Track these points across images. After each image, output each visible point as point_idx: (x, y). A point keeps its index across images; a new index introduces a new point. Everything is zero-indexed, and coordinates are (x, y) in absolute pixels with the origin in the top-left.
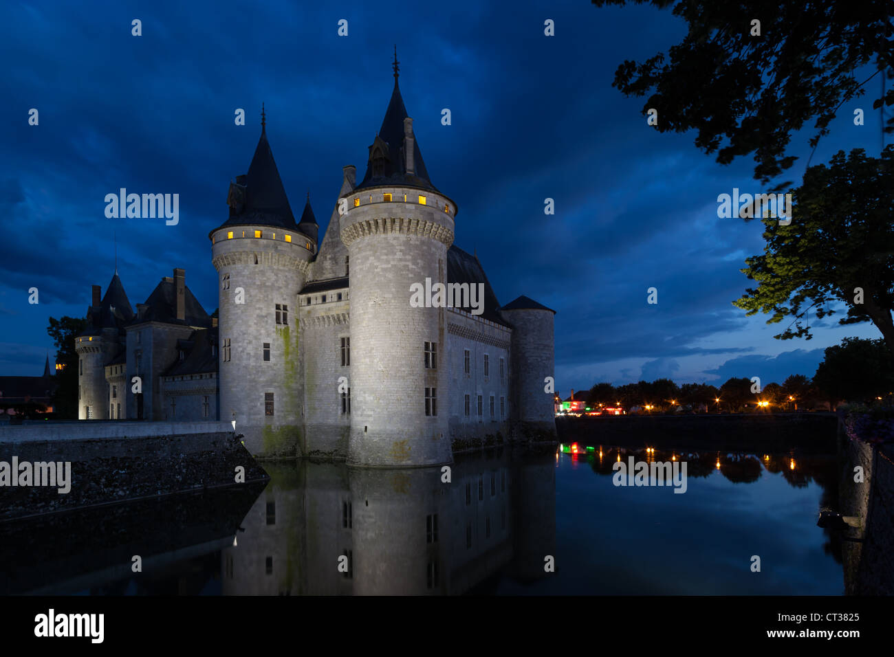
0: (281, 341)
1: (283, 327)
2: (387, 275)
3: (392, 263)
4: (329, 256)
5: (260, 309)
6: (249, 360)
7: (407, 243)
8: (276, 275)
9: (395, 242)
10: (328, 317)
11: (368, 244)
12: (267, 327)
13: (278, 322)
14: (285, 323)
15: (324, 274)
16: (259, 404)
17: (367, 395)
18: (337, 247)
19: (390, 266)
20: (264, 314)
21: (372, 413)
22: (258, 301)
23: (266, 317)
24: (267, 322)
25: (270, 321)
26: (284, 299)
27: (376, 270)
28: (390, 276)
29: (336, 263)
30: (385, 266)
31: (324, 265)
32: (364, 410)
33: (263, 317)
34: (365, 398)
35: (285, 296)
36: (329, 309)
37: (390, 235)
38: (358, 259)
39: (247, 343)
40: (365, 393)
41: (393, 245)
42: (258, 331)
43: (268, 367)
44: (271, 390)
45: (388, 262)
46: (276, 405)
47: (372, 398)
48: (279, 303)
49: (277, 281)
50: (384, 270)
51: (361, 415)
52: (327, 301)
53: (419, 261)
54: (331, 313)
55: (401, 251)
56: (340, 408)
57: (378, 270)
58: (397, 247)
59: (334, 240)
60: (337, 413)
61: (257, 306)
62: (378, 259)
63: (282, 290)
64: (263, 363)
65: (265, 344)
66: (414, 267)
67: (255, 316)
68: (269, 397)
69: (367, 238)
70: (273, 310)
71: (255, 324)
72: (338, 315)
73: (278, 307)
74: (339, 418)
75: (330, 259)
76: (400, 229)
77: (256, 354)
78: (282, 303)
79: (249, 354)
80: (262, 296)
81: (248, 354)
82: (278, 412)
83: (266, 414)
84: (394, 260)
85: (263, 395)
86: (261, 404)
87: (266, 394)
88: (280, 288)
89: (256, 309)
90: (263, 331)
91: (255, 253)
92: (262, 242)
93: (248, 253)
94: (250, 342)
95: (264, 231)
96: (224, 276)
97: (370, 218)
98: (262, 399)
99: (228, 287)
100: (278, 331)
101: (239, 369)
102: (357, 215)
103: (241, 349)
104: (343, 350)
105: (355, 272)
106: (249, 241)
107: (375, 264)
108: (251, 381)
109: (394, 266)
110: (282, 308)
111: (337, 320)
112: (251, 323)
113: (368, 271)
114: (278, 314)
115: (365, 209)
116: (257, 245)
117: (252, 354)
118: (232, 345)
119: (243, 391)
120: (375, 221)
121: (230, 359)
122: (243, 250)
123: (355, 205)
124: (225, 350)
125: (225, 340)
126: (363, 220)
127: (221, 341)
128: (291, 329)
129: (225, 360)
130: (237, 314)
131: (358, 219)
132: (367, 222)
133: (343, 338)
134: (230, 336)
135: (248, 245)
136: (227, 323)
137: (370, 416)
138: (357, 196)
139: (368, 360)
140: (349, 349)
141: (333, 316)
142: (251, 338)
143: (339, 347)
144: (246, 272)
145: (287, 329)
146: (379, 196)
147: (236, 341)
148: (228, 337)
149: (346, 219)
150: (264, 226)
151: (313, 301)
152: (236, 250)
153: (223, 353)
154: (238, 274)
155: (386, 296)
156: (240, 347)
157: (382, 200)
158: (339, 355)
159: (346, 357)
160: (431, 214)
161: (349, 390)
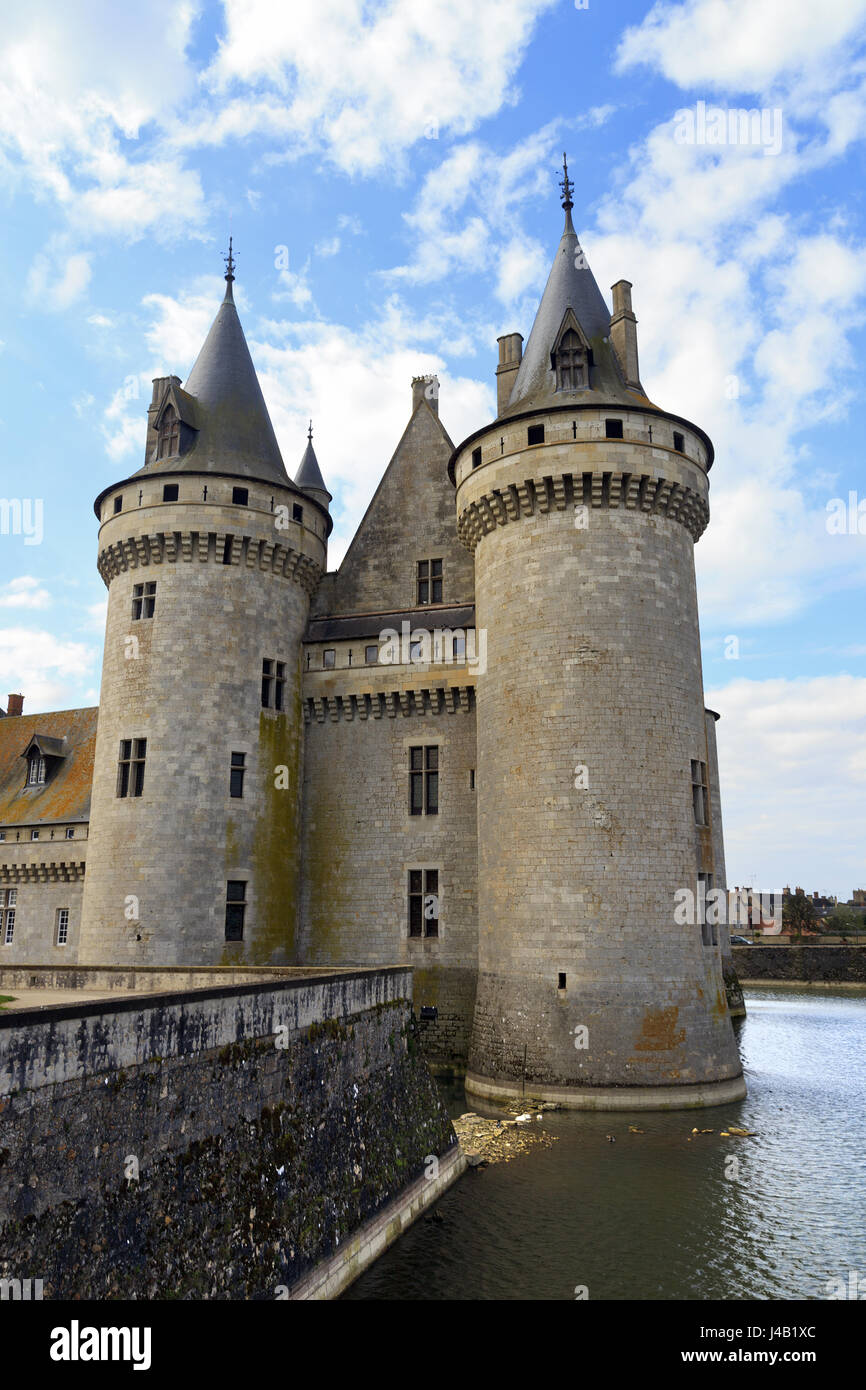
0: (268, 751)
1: (272, 714)
2: (610, 600)
3: (621, 572)
4: (372, 562)
5: (231, 669)
6: (196, 794)
7: (649, 532)
8: (268, 593)
9: (624, 528)
10: (382, 697)
11: (559, 530)
12: (244, 713)
13: (265, 704)
14: (278, 707)
15: (360, 600)
16: (212, 911)
17: (563, 891)
18: (395, 542)
19: (616, 579)
20: (237, 683)
21: (581, 938)
22: (227, 650)
23: (241, 688)
24: (243, 700)
25: (248, 701)
26: (280, 651)
27: (582, 587)
28: (617, 602)
29: (394, 578)
30: (603, 579)
32: (554, 929)
33: (233, 688)
34: (557, 897)
35: (282, 644)
36: (386, 679)
37: (616, 514)
38: (529, 561)
39: (193, 752)
40: (558, 884)
41: (620, 534)
42: (222, 723)
43: (241, 813)
44: (243, 874)
45: (611, 570)
46: (249, 917)
47: (580, 898)
48: (269, 657)
49: (267, 607)
50: (601, 587)
51: (546, 943)
53: (673, 574)
54: (388, 690)
55: (638, 548)
56: (405, 922)
57: (590, 586)
58: (631, 540)
59: (386, 527)
60: (398, 936)
61: (224, 662)
62: (590, 564)
63: (276, 629)
64: (229, 805)
65: (234, 754)
66: (664, 586)
67: (216, 685)
68: (236, 888)
69: (556, 517)
70: (258, 674)
71: (215, 705)
72: (411, 694)
73: (267, 664)
74: (403, 949)
75: (376, 568)
77: (213, 780)
78: (277, 658)
79: (197, 778)
80: (235, 639)
81: (194, 779)
82: (254, 931)
83: (228, 938)
84: (624, 567)
85: (223, 885)
86: (217, 911)
87: (230, 882)
88: (274, 623)
89: (220, 669)
90: (233, 724)
91: (229, 539)
92: (247, 515)
93: (212, 537)
94: (201, 749)
95: (253, 492)
96: (139, 589)
97: (576, 471)
98: (222, 900)
99: (150, 615)
100: (265, 724)
101: (166, 818)
102: (538, 463)
103: (175, 766)
104: (414, 775)
105: (519, 589)
106: (219, 510)
107: (581, 573)
108: (196, 850)
109: (626, 580)
110: (274, 670)
111: (406, 704)
112: (205, 702)
113: (561, 589)
114: (266, 682)
115: (562, 450)
116: (236, 521)
117: (204, 780)
118: (150, 755)
119: (170, 875)
120: (587, 477)
121: (138, 792)
122: (204, 529)
123: (531, 442)
124: (124, 767)
125: (126, 744)
126: (557, 473)
127: (110, 745)
128: (289, 722)
129: (123, 793)
130: (172, 678)
131: (539, 476)
132: (568, 479)
133: (413, 749)
134: (144, 732)
135: (214, 519)
136: (140, 699)
137: (574, 946)
138: (537, 422)
139: (565, 800)
140: (432, 774)
141: (396, 695)
142: (203, 739)
143: (404, 769)
144: (202, 581)
145: (282, 719)
146: (593, 425)
147: (164, 745)
148: (138, 735)
149: (499, 472)
150: (253, 480)
151: (342, 661)
152: (186, 529)
153: (114, 774)
154: (180, 584)
155: (611, 646)
156: (172, 760)
157: (603, 433)
158: (406, 789)
159: (422, 794)
160: (692, 474)
161: (432, 875)
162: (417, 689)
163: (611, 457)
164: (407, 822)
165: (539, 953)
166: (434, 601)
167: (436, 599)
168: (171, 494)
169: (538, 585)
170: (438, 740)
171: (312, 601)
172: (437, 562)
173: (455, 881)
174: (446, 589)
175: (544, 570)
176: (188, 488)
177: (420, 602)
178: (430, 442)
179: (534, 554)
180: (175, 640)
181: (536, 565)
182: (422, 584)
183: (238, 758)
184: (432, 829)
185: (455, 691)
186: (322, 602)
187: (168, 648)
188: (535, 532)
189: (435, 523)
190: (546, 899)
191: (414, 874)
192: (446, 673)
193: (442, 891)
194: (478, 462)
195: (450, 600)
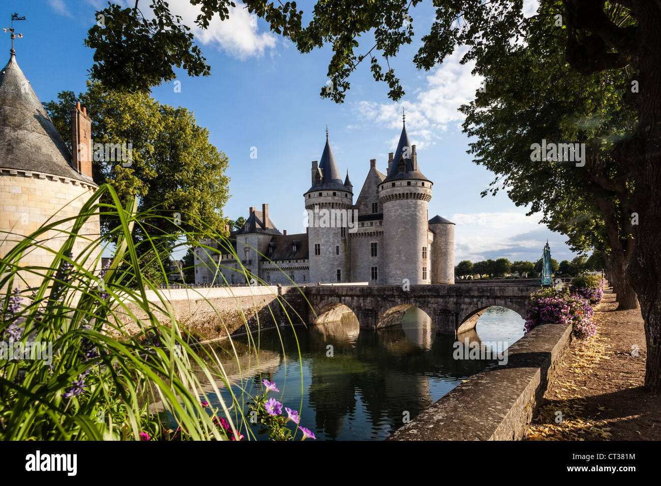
0: (343, 245)
1: (343, 238)
4: (362, 203)
5: (335, 230)
6: (330, 254)
7: (416, 203)
11: (398, 204)
12: (338, 238)
13: (342, 236)
14: (345, 236)
15: (360, 212)
16: (334, 275)
18: (367, 199)
23: (337, 234)
25: (339, 236)
27: (402, 215)
29: (367, 207)
32: (396, 277)
33: (335, 233)
36: (366, 230)
37: (409, 201)
41: (410, 205)
42: (334, 240)
43: (339, 257)
44: (340, 269)
45: (408, 212)
46: (341, 276)
50: (405, 215)
51: (394, 280)
52: (365, 226)
53: (421, 211)
54: (366, 232)
55: (413, 207)
56: (371, 277)
59: (365, 196)
60: (369, 279)
61: (333, 228)
62: (404, 211)
64: (336, 256)
66: (418, 214)
67: (333, 233)
68: (339, 271)
69: (397, 201)
70: (340, 230)
74: (370, 282)
75: (363, 205)
76: (414, 197)
77: (333, 251)
82: (342, 279)
83: (338, 280)
85: (336, 271)
86: (336, 275)
89: (333, 230)
90: (336, 241)
91: (333, 203)
92: (336, 198)
93: (330, 203)
94: (330, 246)
95: (337, 193)
97: (401, 193)
98: (336, 273)
100: (342, 240)
101: (325, 259)
102: (393, 191)
104: (372, 249)
106: (330, 198)
107: (402, 213)
108: (332, 264)
109: (411, 214)
110: (343, 229)
111: (370, 234)
112: (331, 237)
113: (398, 216)
114: (342, 232)
115: (398, 188)
116: (334, 199)
117: (331, 251)
118: (321, 247)
119: (327, 269)
120: (403, 194)
121: (319, 254)
122: (328, 202)
123: (392, 186)
124: (316, 249)
125: (316, 245)
126: (397, 193)
127: (313, 245)
128: (347, 240)
129: (316, 254)
130: (324, 232)
131: (395, 193)
132: (399, 194)
133: (372, 244)
134: (320, 243)
135: (330, 199)
136: (318, 236)
138: (394, 182)
140: (376, 249)
141: (368, 233)
142: (330, 244)
143: (370, 247)
145: (345, 239)
146: (405, 183)
147: (323, 245)
148: (318, 244)
149: (386, 191)
150: (337, 190)
152: (324, 202)
153: (314, 251)
156: (325, 248)
157: (407, 184)
158: (371, 251)
159: (374, 252)
160: (426, 190)
161: (376, 268)
162: (372, 231)
163: (408, 189)
164: (371, 258)
167: (376, 212)
168: (320, 195)
170: (377, 242)
172: (376, 203)
173: (380, 269)
174: (378, 210)
175: (395, 212)
176: (324, 193)
177: (373, 212)
178: (375, 176)
179: (394, 208)
182: (373, 208)
183: (338, 247)
184: (376, 259)
185: (380, 232)
188: (393, 204)
189: (376, 195)
191: (373, 268)
192: (378, 229)
193: (378, 271)
194: (383, 188)
195: (379, 212)
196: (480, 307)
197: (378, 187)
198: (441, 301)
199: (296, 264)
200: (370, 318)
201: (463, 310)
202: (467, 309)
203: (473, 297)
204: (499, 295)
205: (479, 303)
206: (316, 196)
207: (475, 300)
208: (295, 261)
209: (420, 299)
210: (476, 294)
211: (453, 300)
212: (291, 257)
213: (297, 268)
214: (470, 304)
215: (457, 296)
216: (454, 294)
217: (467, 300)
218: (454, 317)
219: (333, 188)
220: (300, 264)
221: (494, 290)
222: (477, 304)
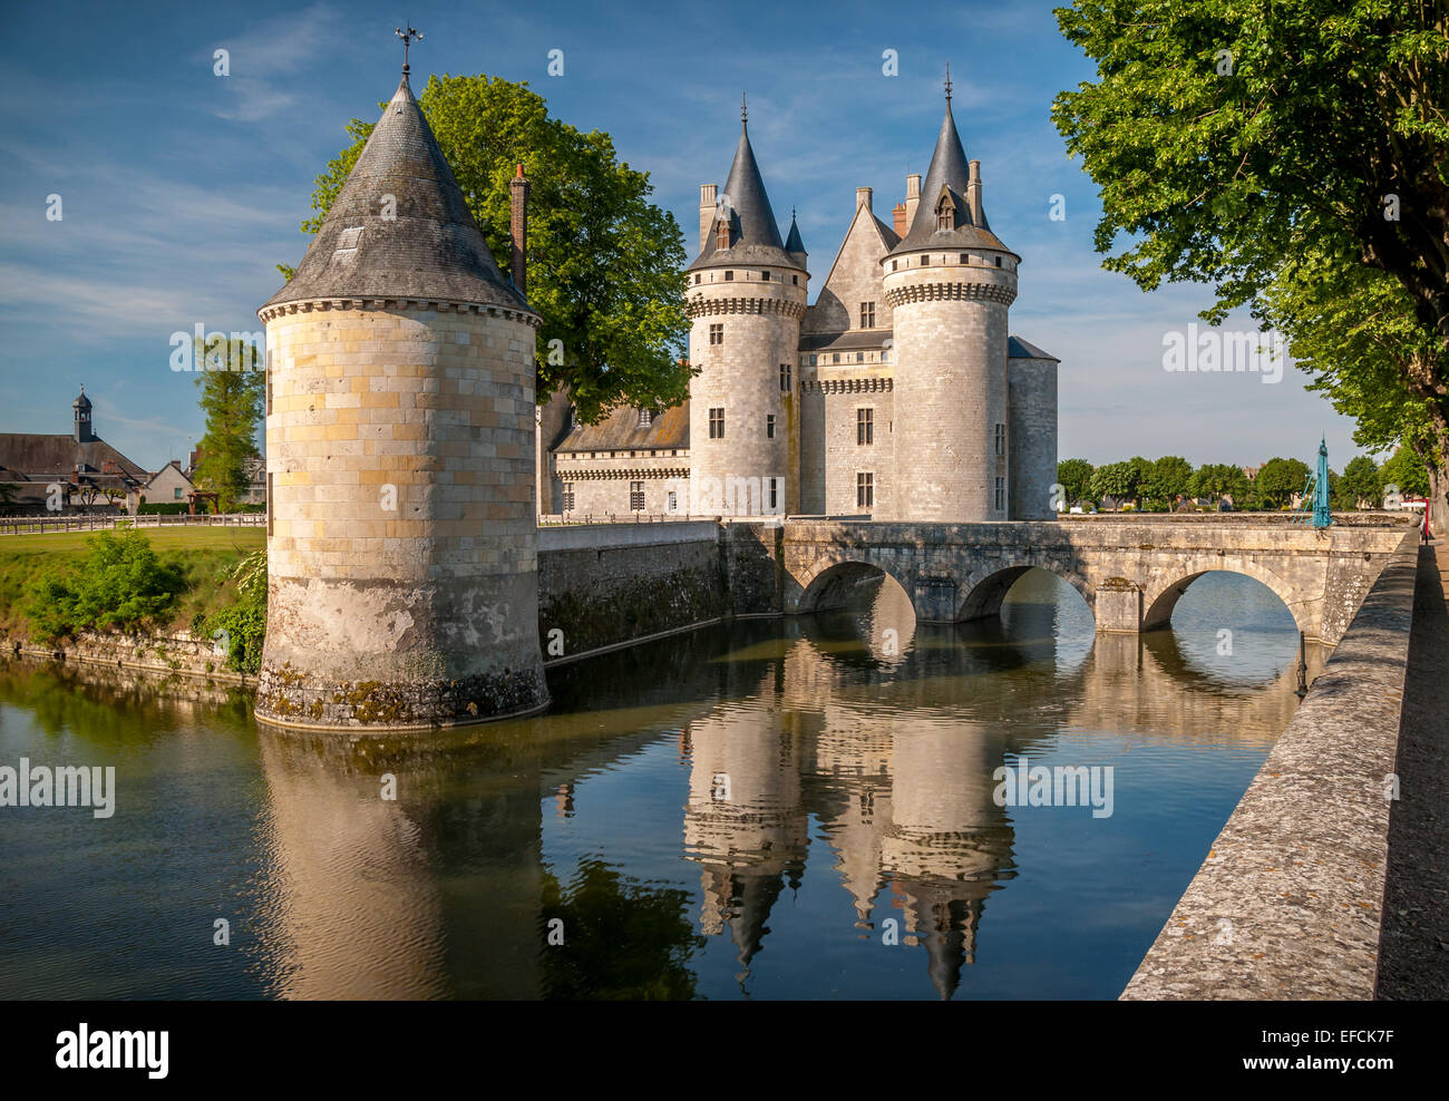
0: (784, 412)
1: (786, 393)
2: (959, 347)
3: (965, 333)
4: (835, 302)
5: (765, 371)
6: (751, 437)
7: (981, 311)
8: (781, 327)
9: (968, 310)
10: (842, 382)
11: (936, 310)
12: (773, 394)
13: (782, 389)
14: (789, 388)
15: (827, 324)
17: (932, 485)
18: (848, 290)
19: (963, 337)
20: (768, 378)
22: (762, 361)
23: (770, 381)
24: (771, 387)
25: (774, 387)
26: (789, 358)
27: (946, 340)
28: (963, 348)
29: (847, 311)
30: (956, 336)
31: (828, 312)
32: (927, 502)
33: (767, 381)
34: (930, 488)
35: (789, 354)
36: (845, 373)
38: (921, 325)
39: (749, 415)
40: (930, 482)
41: (966, 313)
42: (762, 400)
43: (773, 445)
45: (960, 331)
47: (940, 489)
48: (783, 363)
49: (781, 335)
50: (955, 340)
51: (924, 509)
52: (841, 362)
53: (993, 331)
54: (846, 379)
55: (974, 320)
56: (856, 499)
57: (949, 341)
58: (970, 316)
59: (842, 281)
60: (851, 506)
61: (761, 367)
62: (950, 329)
63: (787, 346)
64: (767, 441)
65: (769, 416)
67: (758, 380)
70: (778, 373)
71: (758, 390)
72: (858, 381)
73: (782, 366)
75: (837, 305)
77: (759, 429)
78: (787, 362)
80: (766, 355)
81: (750, 429)
84: (966, 329)
88: (785, 344)
89: (760, 371)
90: (767, 400)
91: (761, 301)
92: (770, 286)
93: (753, 300)
94: (752, 414)
95: (773, 273)
96: (713, 327)
97: (944, 282)
99: (720, 341)
100: (782, 399)
101: (737, 449)
102: (927, 275)
103: (739, 423)
104: (860, 424)
105: (916, 339)
106: (755, 285)
107: (946, 333)
108: (753, 465)
109: (968, 337)
110: (786, 369)
111: (856, 386)
112: (753, 389)
113: (936, 341)
114: (782, 376)
115: (937, 270)
116: (764, 290)
117: (755, 429)
118: (726, 416)
120: (950, 285)
121: (721, 435)
122: (748, 296)
123: (922, 264)
124: (712, 423)
125: (712, 411)
126: (934, 282)
127: (704, 411)
128: (794, 396)
129: (712, 436)
130: (735, 377)
131: (928, 281)
132: (940, 285)
133: (860, 411)
134: (723, 405)
135: (753, 291)
136: (719, 387)
137: (936, 510)
138: (926, 254)
139: (934, 444)
140: (870, 423)
141: (850, 382)
142: (753, 409)
143: (855, 421)
144: (747, 324)
145: (790, 396)
146: (954, 257)
147: (733, 412)
148: (719, 407)
149: (906, 277)
150: (773, 267)
151: (820, 361)
152: (738, 296)
153: (706, 426)
154: (736, 326)
155: (959, 371)
156: (738, 420)
157: (959, 261)
158: (856, 432)
159: (865, 434)
160: (1006, 278)
161: (869, 476)
162: (862, 378)
163: (962, 275)
164: (857, 449)
165: (921, 513)
166: (870, 326)
167: (873, 326)
168: (729, 276)
169: (925, 338)
170: (873, 406)
171: (801, 323)
172: (871, 304)
173: (882, 478)
174: (876, 320)
175: (927, 330)
176: (738, 273)
177: (862, 327)
178: (869, 231)
179: (923, 321)
180: (736, 357)
181: (923, 328)
182: (863, 316)
183: (771, 417)
184: (869, 452)
185: (882, 380)
186: (806, 324)
187: (732, 361)
188: (924, 310)
189: (870, 281)
190: (925, 489)
191: (860, 475)
192: (877, 371)
193: (874, 484)
194: (895, 268)
195: (879, 327)
196: (1190, 572)
197: (882, 262)
198: (1108, 558)
199: (651, 460)
200: (943, 599)
201: (1154, 579)
202: (1163, 577)
203: (1176, 550)
204: (1230, 547)
205: (1190, 564)
206: (715, 279)
207: (1181, 557)
208: (647, 453)
209: (1060, 555)
210: (1183, 544)
211: (1134, 556)
212: (636, 442)
213: (653, 474)
214: (1170, 565)
215: (1142, 548)
216: (1136, 544)
217: (1164, 557)
218: (1136, 594)
219: (762, 262)
220: (664, 460)
221: (1220, 536)
222: (1184, 566)
